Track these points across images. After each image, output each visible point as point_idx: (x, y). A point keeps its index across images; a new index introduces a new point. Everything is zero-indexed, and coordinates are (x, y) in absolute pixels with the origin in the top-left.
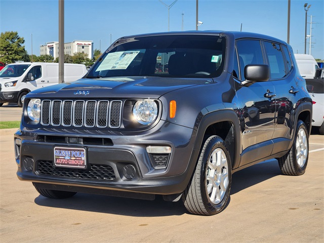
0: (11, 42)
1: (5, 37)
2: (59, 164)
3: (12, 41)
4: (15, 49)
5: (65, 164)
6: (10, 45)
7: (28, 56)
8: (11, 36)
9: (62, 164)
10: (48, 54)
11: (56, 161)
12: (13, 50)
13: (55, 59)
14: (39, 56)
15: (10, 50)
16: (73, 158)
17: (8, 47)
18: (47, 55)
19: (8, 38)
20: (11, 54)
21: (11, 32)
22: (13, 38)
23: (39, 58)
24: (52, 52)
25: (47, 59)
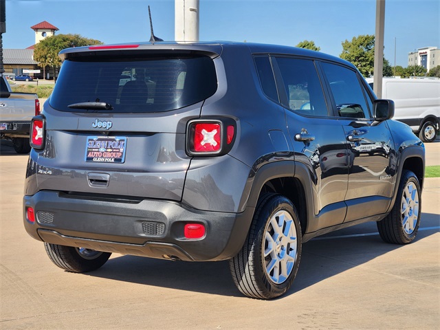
0: (365, 50)
1: (358, 43)
3: (367, 48)
4: (370, 59)
6: (364, 53)
7: (390, 68)
8: (366, 42)
10: (419, 64)
12: (367, 60)
13: (428, 71)
14: (407, 67)
15: (363, 61)
17: (361, 56)
18: (416, 67)
19: (362, 45)
20: (365, 66)
21: (366, 36)
22: (368, 44)
23: (406, 70)
24: (424, 62)
25: (417, 72)
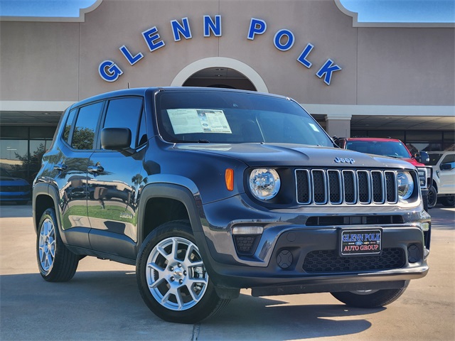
2: (348, 252)
5: (355, 252)
9: (352, 252)
11: (344, 248)
16: (366, 243)
